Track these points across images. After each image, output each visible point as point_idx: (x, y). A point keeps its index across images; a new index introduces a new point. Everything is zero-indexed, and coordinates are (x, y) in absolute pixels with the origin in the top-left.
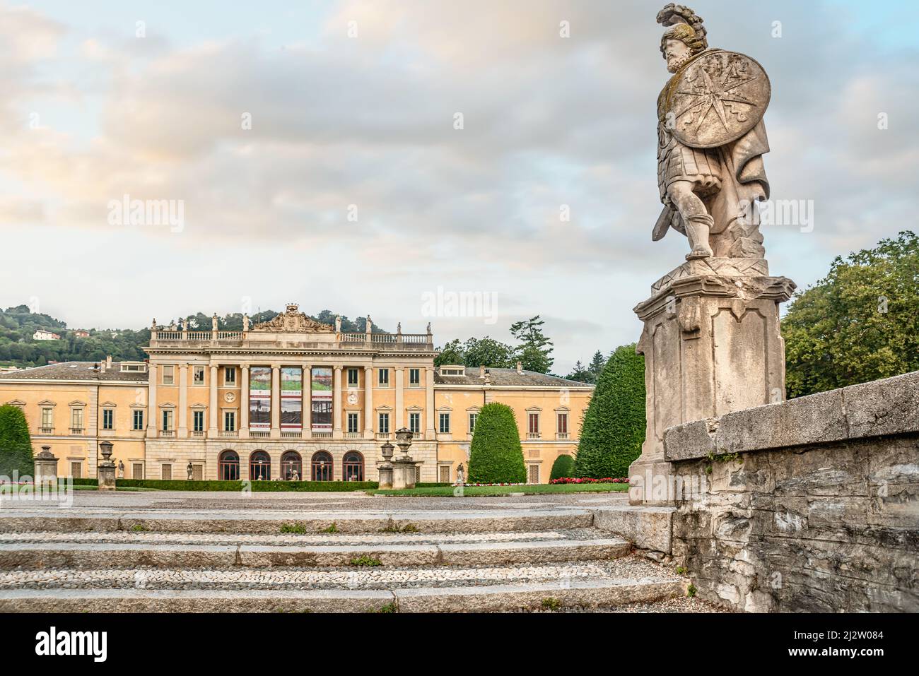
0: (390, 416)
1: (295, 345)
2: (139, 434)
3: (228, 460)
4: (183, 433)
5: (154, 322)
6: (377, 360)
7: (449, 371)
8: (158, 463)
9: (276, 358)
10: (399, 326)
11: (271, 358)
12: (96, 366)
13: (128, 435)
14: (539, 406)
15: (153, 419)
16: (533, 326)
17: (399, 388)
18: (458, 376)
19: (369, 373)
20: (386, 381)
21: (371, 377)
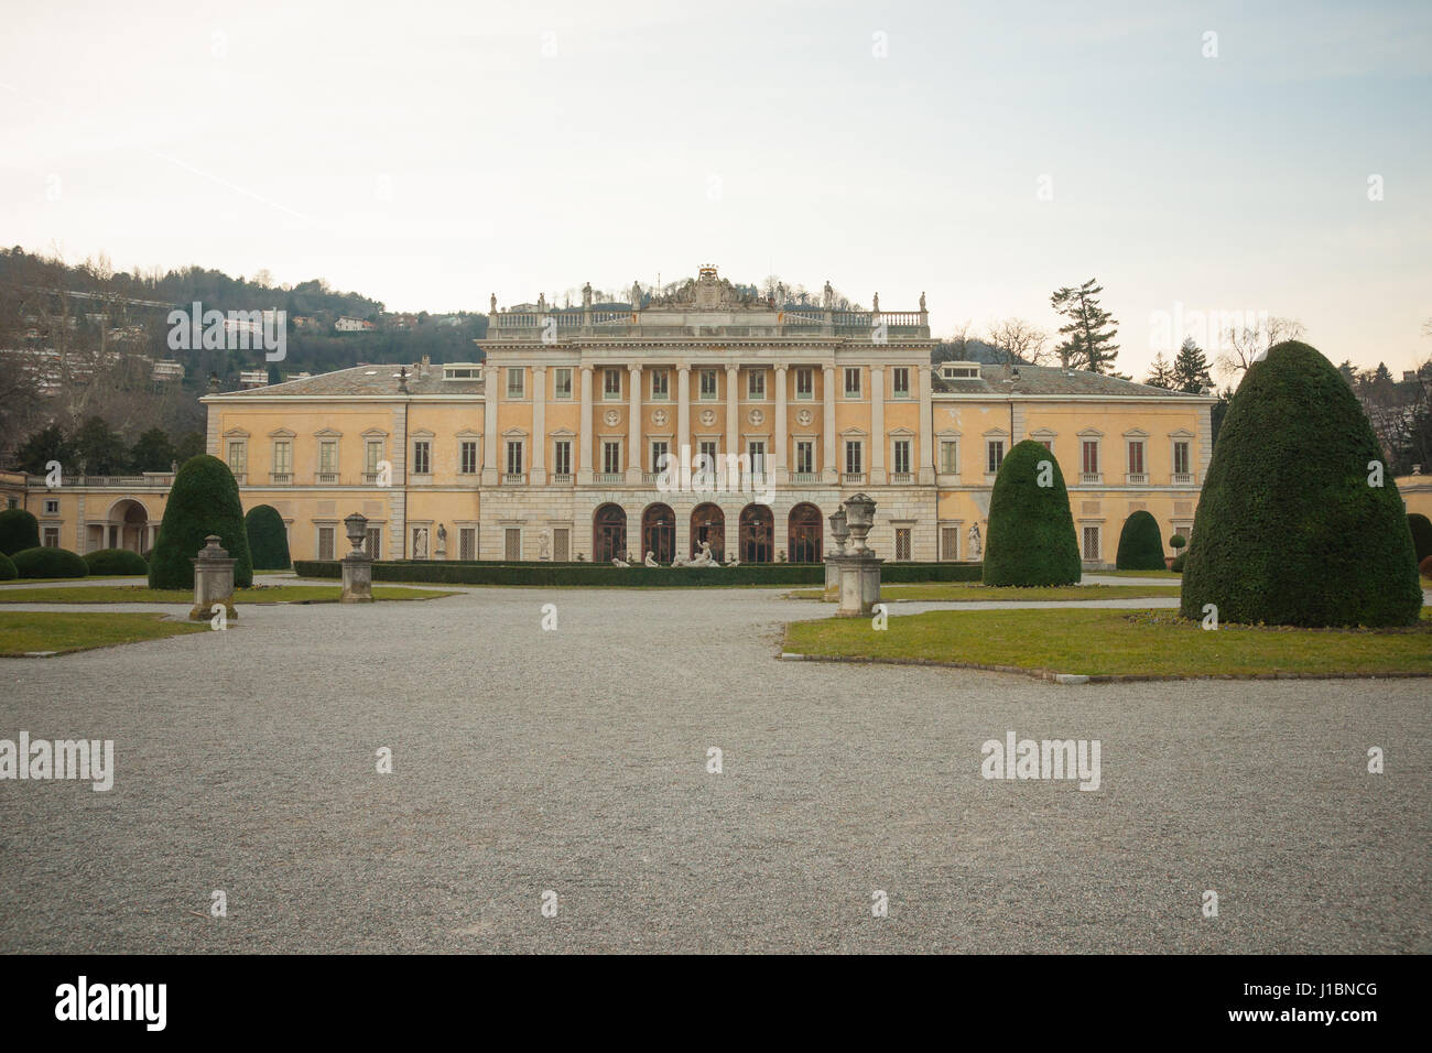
0: (862, 445)
1: (714, 332)
2: (469, 480)
3: (609, 520)
4: (538, 478)
5: (494, 300)
6: (842, 354)
7: (955, 370)
8: (499, 528)
9: (683, 353)
10: (876, 298)
11: (676, 353)
12: (403, 372)
13: (453, 482)
14: (1100, 429)
15: (492, 456)
16: (1087, 296)
17: (877, 399)
18: (970, 378)
19: (829, 375)
20: (857, 388)
21: (832, 381)
